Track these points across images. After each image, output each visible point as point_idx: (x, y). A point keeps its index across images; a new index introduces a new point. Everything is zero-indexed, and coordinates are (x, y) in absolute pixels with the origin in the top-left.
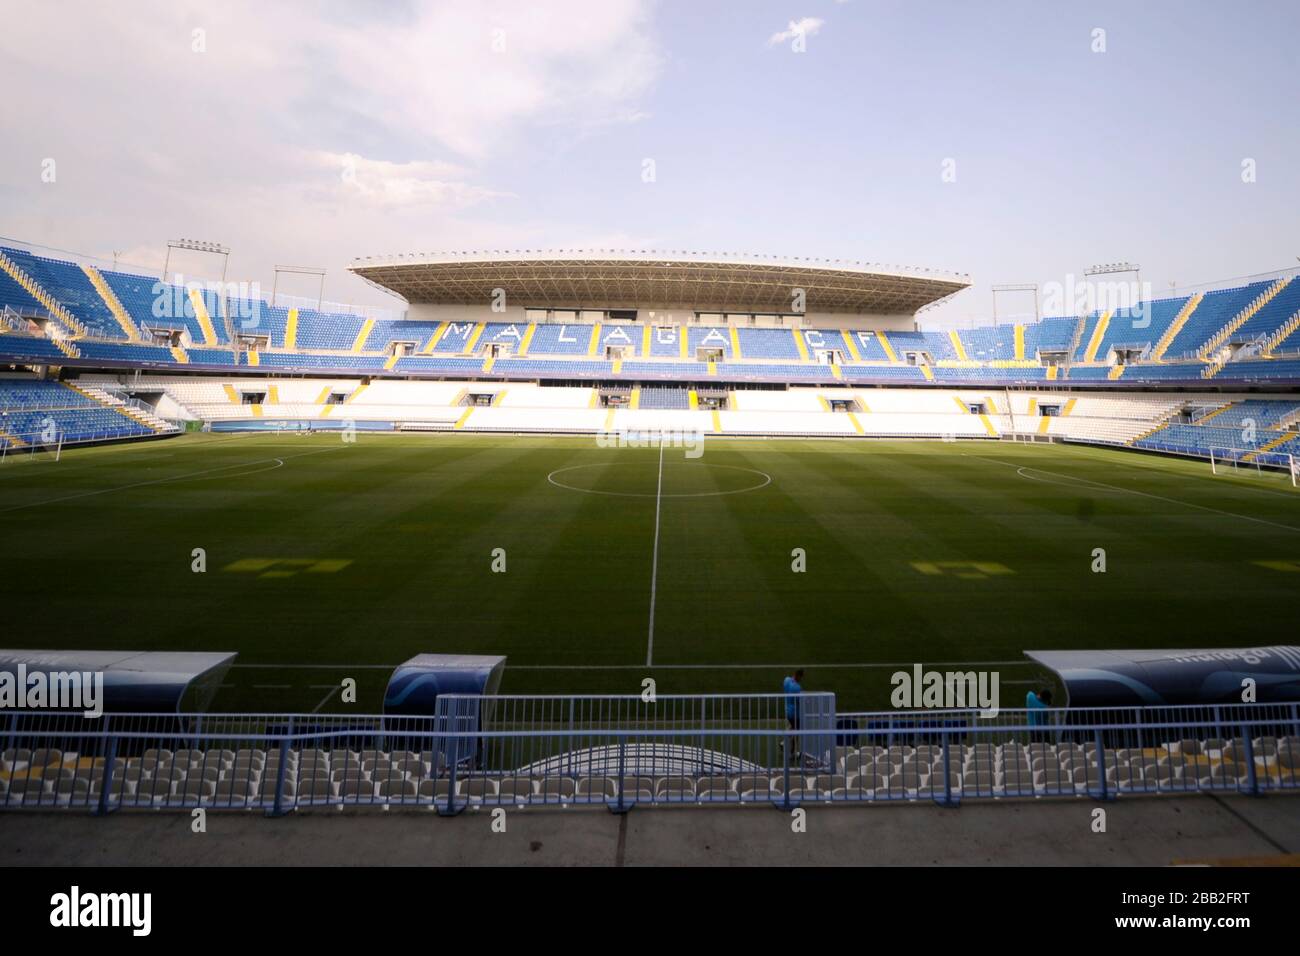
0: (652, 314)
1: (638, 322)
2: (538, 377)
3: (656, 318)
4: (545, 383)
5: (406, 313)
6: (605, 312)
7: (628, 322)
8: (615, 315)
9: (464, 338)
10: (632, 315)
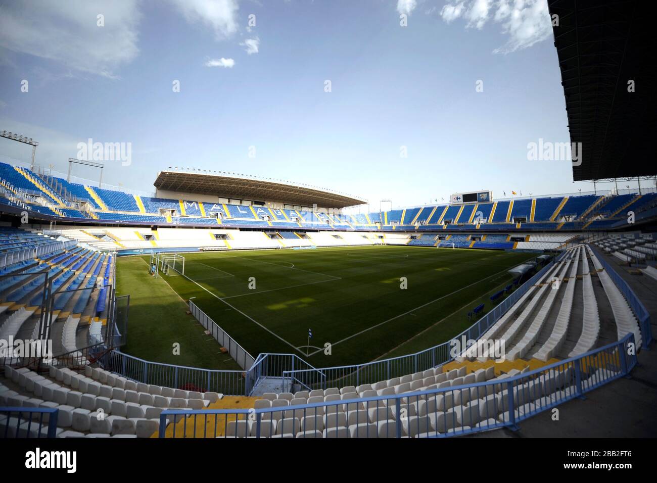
0: (269, 203)
1: (265, 206)
2: (238, 227)
3: (271, 205)
4: (242, 229)
5: (156, 194)
6: (252, 201)
7: (261, 206)
8: (256, 203)
9: (197, 209)
10: (263, 204)
